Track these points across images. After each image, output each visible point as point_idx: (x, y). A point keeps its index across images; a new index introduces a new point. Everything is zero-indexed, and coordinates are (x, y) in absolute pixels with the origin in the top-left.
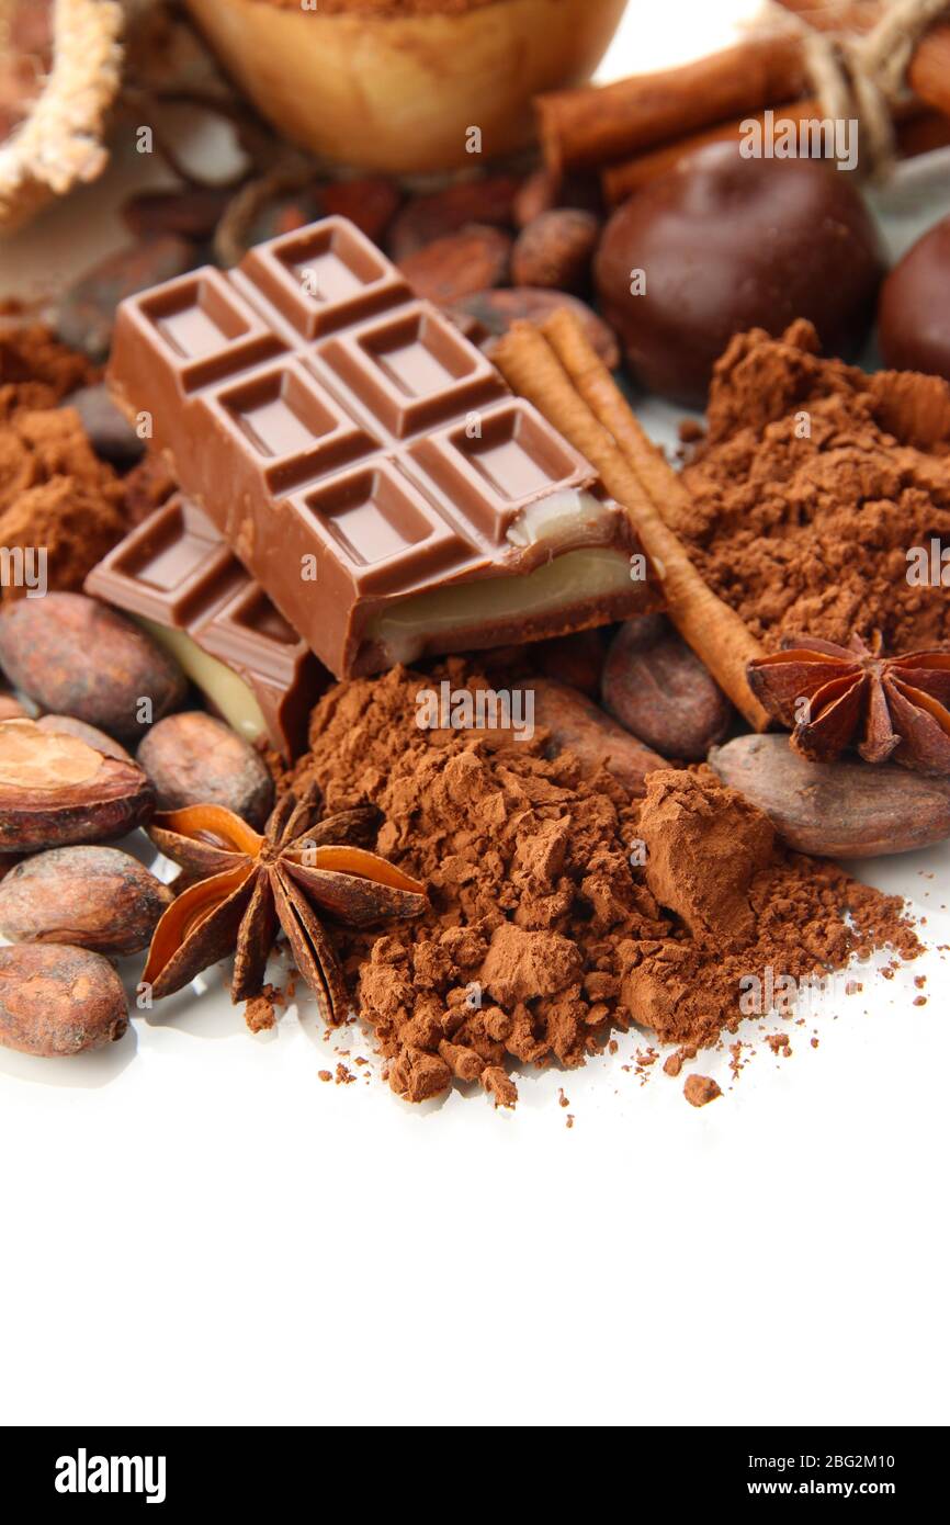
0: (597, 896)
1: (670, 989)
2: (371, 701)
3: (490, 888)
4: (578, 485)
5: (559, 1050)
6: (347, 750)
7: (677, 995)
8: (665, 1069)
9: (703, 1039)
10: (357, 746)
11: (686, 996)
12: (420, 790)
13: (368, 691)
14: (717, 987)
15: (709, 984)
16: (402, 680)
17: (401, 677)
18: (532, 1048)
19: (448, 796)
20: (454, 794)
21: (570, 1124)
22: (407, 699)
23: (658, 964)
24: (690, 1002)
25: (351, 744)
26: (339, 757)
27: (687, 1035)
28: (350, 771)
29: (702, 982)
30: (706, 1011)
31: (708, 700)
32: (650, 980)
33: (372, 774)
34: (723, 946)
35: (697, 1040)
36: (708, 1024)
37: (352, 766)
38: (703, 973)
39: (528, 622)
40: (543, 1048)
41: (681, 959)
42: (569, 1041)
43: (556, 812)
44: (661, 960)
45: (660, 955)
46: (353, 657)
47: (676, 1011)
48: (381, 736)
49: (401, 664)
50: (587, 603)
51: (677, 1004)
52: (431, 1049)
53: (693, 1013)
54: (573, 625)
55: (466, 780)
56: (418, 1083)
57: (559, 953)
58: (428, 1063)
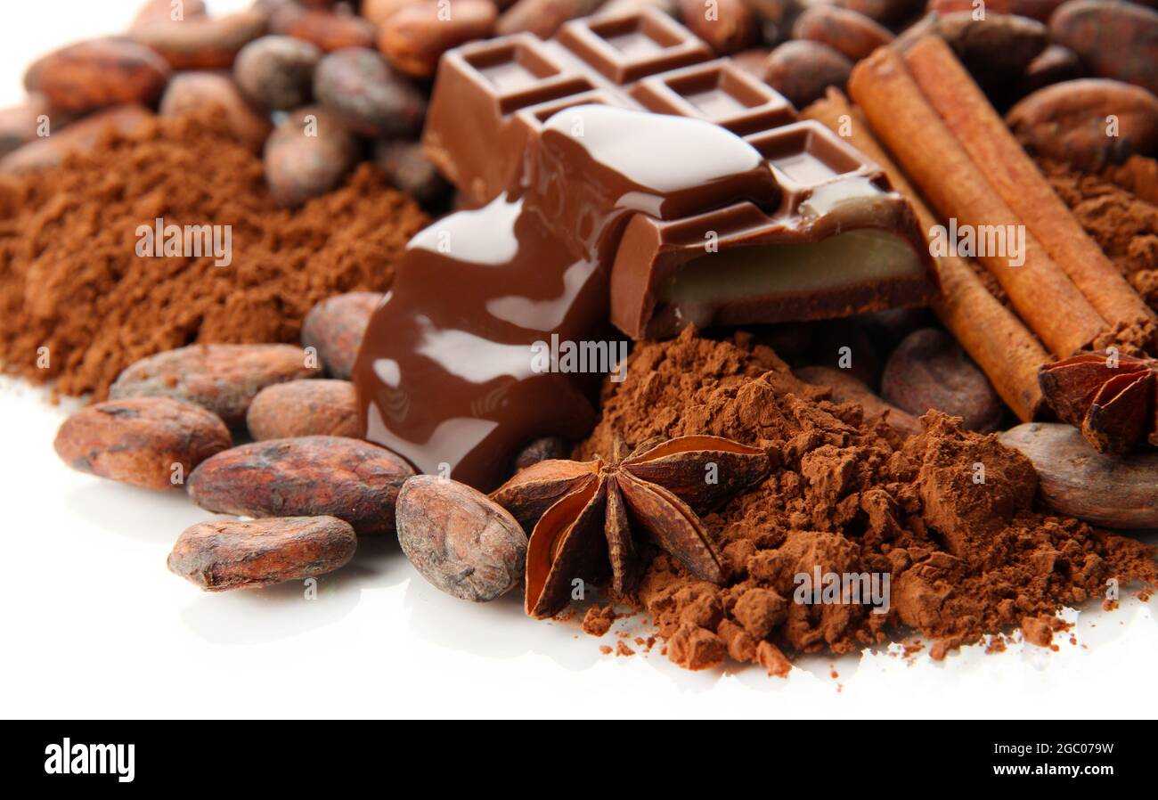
0: (873, 508)
1: (937, 589)
2: (664, 357)
3: (777, 499)
4: (866, 176)
5: (829, 635)
6: (641, 395)
7: (943, 594)
8: (931, 655)
9: (967, 635)
10: (651, 390)
11: (951, 596)
12: (711, 415)
13: (660, 349)
14: (981, 595)
15: (974, 591)
16: (694, 336)
17: (694, 334)
18: (806, 631)
19: (738, 418)
20: (744, 416)
21: (839, 690)
22: (698, 353)
23: (926, 568)
24: (955, 602)
25: (645, 389)
26: (632, 404)
27: (952, 631)
28: (643, 416)
29: (967, 590)
30: (971, 611)
31: (984, 396)
32: (918, 580)
33: (670, 411)
34: (984, 558)
35: (961, 635)
36: (972, 622)
37: (646, 411)
38: (968, 582)
39: (813, 297)
40: (817, 634)
41: (948, 565)
42: (840, 628)
43: (840, 439)
44: (928, 564)
45: (928, 561)
46: (650, 314)
47: (942, 608)
48: (673, 381)
49: (695, 324)
50: (869, 284)
51: (943, 602)
52: (712, 624)
53: (960, 611)
54: (855, 308)
55: (757, 401)
56: (697, 650)
57: (842, 549)
58: (706, 635)
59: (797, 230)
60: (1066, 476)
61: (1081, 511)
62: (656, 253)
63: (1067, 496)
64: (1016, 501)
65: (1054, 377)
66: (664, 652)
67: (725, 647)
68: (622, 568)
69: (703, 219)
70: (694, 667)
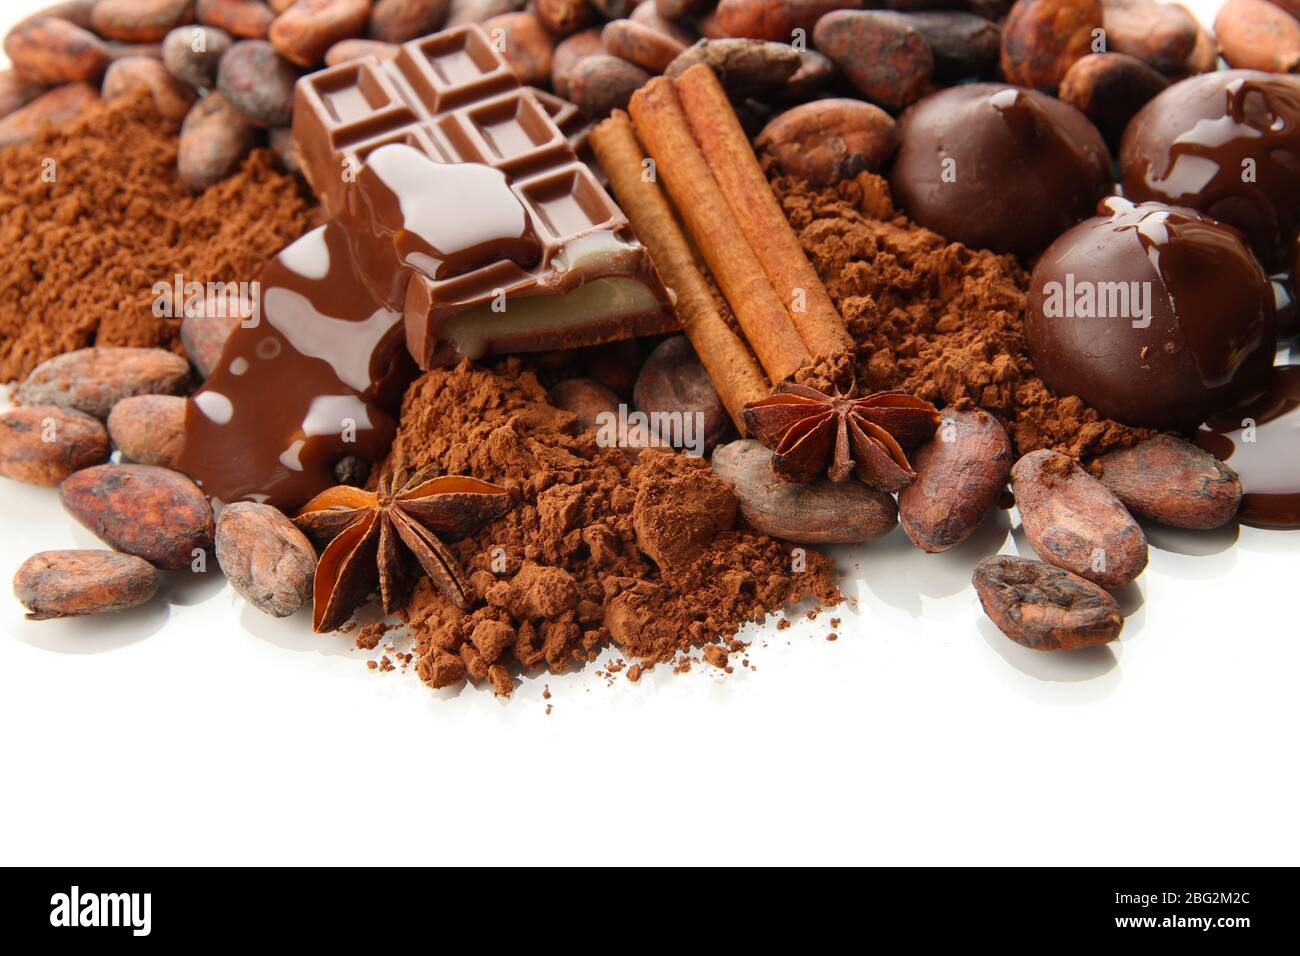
0: (592, 542)
1: (639, 615)
2: (445, 386)
3: (516, 532)
4: (611, 229)
5: (549, 657)
6: (422, 423)
7: (644, 619)
8: (628, 676)
9: (661, 655)
10: (429, 420)
11: (650, 621)
12: (469, 453)
13: (442, 379)
14: (676, 617)
15: (670, 614)
16: (468, 370)
17: (467, 368)
18: (529, 654)
19: (489, 458)
20: (494, 457)
21: (548, 712)
22: (470, 384)
23: (632, 596)
24: (653, 626)
25: (425, 418)
26: (417, 428)
27: (649, 651)
28: (425, 439)
29: (666, 612)
30: (666, 634)
31: (712, 408)
32: (624, 607)
33: (442, 442)
34: (681, 584)
35: (656, 656)
36: (666, 644)
37: (427, 436)
38: (667, 605)
39: (567, 332)
40: (538, 655)
41: (650, 593)
42: (557, 651)
43: (570, 477)
44: (634, 593)
45: (634, 589)
46: (431, 351)
47: (642, 632)
48: (448, 412)
49: (469, 358)
50: (614, 320)
51: (643, 627)
52: (454, 650)
53: (655, 635)
54: (604, 338)
55: (502, 447)
56: (438, 673)
57: (559, 585)
58: (447, 659)
59: (547, 285)
60: (760, 501)
61: (771, 531)
62: (429, 309)
63: (760, 519)
64: (715, 526)
65: (753, 415)
66: (416, 669)
67: (465, 668)
68: (387, 595)
69: (467, 279)
70: (437, 685)
